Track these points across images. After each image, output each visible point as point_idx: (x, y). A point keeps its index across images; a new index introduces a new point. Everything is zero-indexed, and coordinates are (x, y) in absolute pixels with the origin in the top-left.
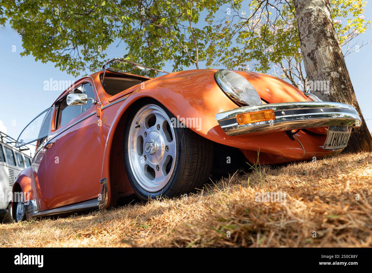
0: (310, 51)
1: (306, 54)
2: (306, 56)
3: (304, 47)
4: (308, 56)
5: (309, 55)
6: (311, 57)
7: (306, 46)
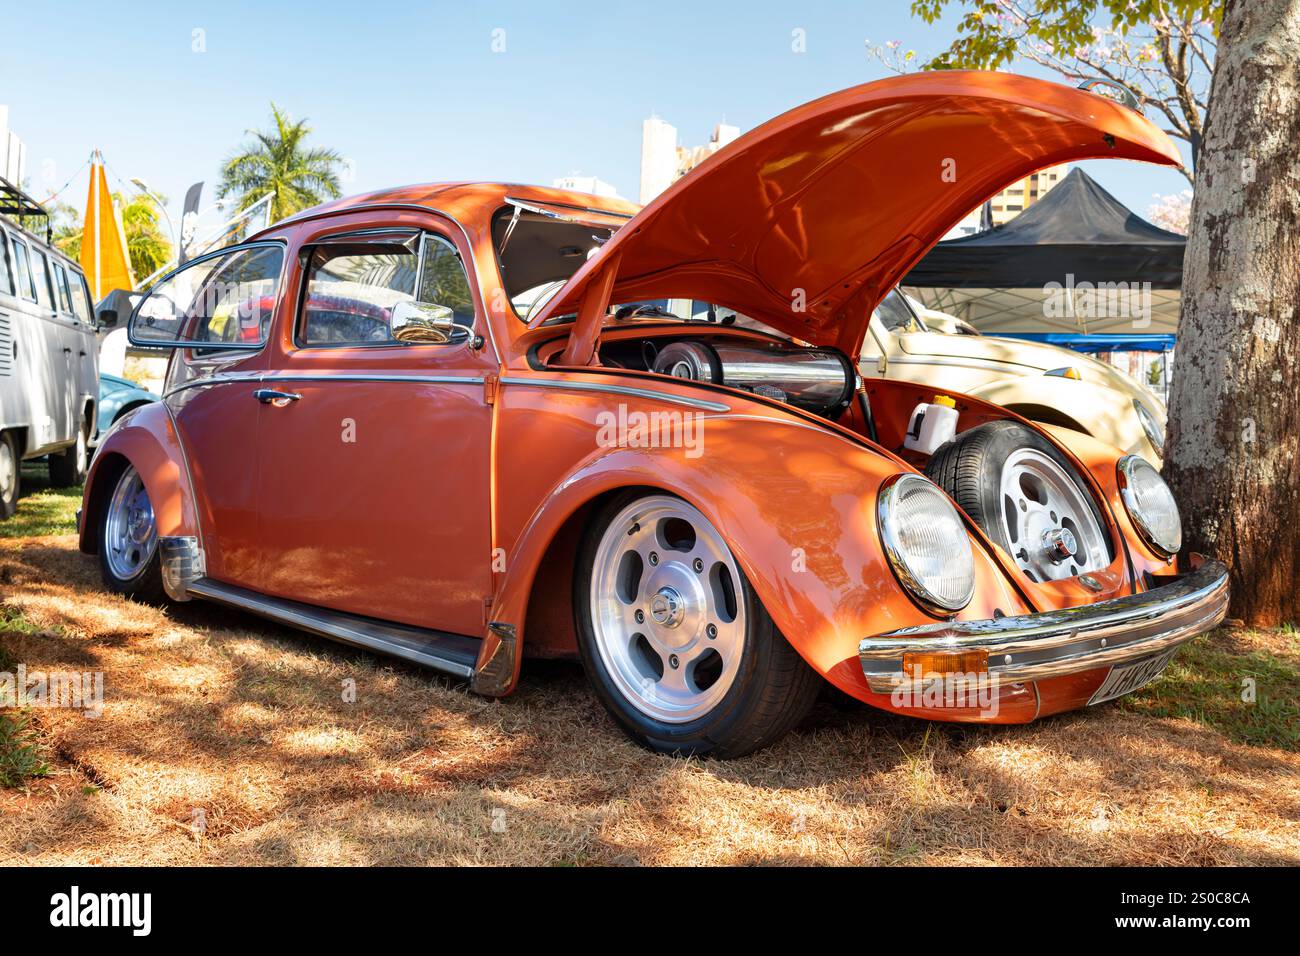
0: (1218, 214)
1: (1204, 216)
2: (1202, 221)
3: (1205, 184)
4: (1207, 223)
5: (1211, 224)
6: (1216, 237)
7: (1214, 184)
